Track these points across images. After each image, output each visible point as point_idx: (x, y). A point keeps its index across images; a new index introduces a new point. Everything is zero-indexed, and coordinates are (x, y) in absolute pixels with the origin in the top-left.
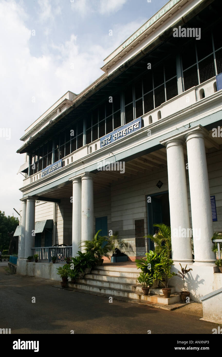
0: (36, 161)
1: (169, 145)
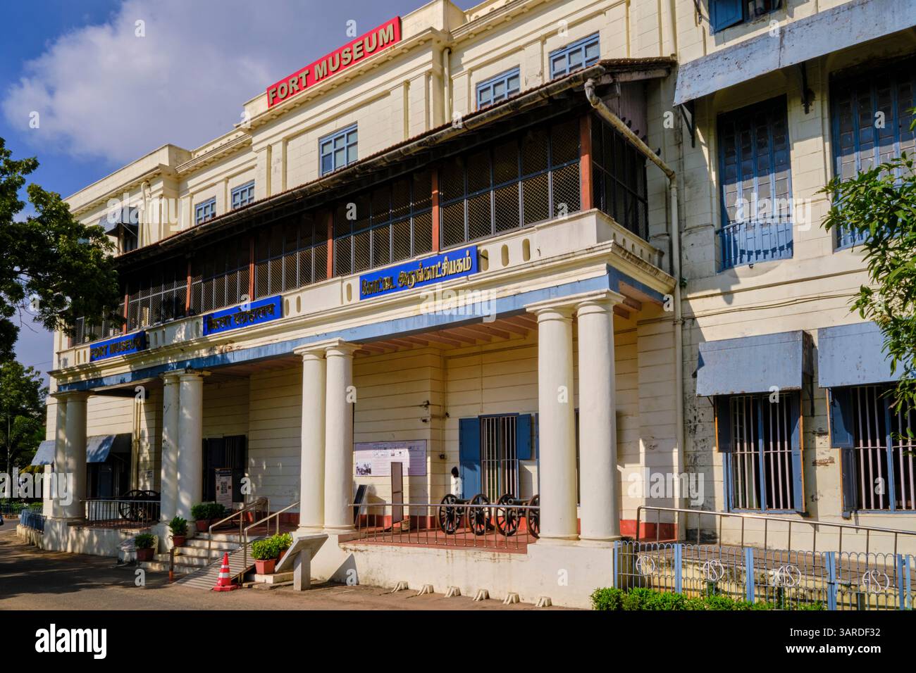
1: (305, 357)
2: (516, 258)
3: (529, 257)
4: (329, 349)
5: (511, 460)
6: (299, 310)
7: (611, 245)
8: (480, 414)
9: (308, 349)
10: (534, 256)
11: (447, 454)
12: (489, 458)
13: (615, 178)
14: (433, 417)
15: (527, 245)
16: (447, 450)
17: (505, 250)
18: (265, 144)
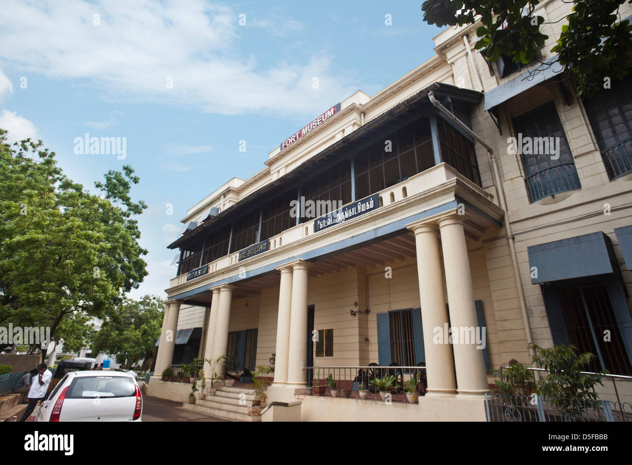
0: (187, 256)
1: (282, 272)
2: (399, 196)
3: (407, 196)
4: (295, 266)
5: (410, 340)
6: (281, 244)
7: (455, 181)
8: (389, 310)
9: (284, 266)
10: (409, 194)
11: (370, 338)
12: (396, 340)
13: (455, 151)
14: (360, 312)
15: (404, 189)
16: (370, 334)
17: (392, 195)
18: (277, 170)
